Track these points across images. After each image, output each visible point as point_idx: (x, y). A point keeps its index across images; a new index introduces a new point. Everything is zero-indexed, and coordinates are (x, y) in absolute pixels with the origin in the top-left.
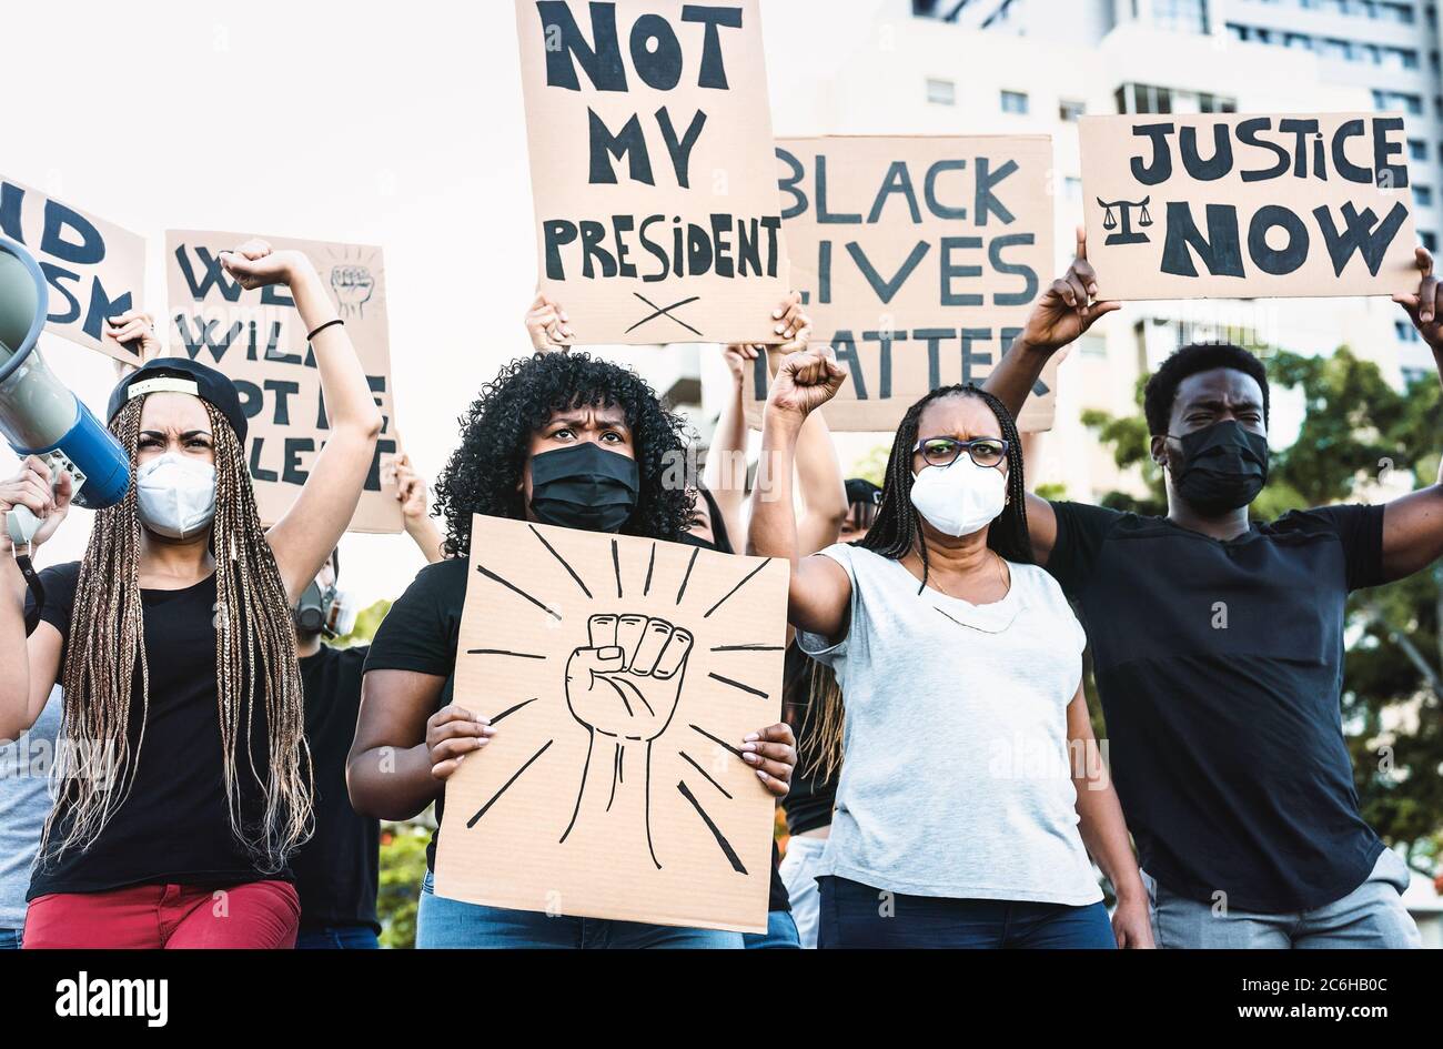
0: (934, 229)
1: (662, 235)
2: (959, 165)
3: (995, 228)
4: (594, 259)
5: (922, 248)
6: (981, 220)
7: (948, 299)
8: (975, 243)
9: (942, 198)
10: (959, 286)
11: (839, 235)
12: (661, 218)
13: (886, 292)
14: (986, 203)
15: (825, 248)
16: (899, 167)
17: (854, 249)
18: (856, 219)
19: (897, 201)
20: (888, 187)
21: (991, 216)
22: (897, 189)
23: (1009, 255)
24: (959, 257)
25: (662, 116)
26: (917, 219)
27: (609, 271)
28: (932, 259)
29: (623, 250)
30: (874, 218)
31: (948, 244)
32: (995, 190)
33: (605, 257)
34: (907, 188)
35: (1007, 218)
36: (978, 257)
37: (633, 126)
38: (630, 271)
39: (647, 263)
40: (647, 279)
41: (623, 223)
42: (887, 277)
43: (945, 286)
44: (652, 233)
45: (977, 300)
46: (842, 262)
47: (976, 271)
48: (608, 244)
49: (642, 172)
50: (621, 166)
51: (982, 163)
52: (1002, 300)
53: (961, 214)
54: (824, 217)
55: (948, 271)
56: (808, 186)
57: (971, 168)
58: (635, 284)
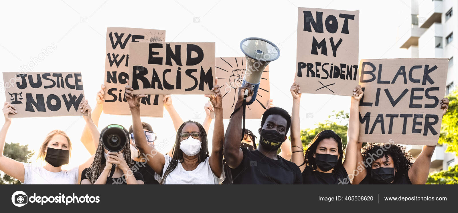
0: (410, 85)
1: (328, 68)
2: (420, 67)
3: (428, 85)
4: (310, 72)
5: (406, 91)
6: (424, 83)
7: (411, 106)
8: (422, 89)
9: (414, 77)
10: (415, 102)
11: (383, 87)
12: (328, 64)
13: (394, 103)
14: (426, 78)
15: (379, 90)
16: (403, 68)
17: (387, 91)
18: (388, 82)
19: (401, 77)
20: (399, 73)
21: (427, 82)
22: (401, 74)
23: (431, 93)
24: (416, 94)
25: (331, 39)
26: (406, 82)
27: (313, 76)
28: (409, 94)
29: (317, 71)
30: (393, 82)
31: (414, 90)
32: (430, 75)
33: (313, 72)
34: (404, 74)
35: (432, 82)
36: (422, 94)
37: (324, 41)
38: (318, 76)
39: (323, 74)
40: (323, 78)
41: (318, 64)
42: (395, 99)
43: (411, 102)
44: (325, 67)
45: (420, 106)
46: (383, 94)
47: (421, 98)
48: (314, 69)
49: (324, 52)
50: (319, 51)
51: (427, 66)
52: (427, 106)
53: (418, 81)
54: (379, 82)
55: (413, 97)
56: (376, 73)
57: (423, 68)
58: (320, 79)
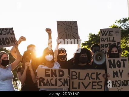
0: (91, 81)
2: (95, 73)
3: (98, 80)
5: (90, 83)
6: (97, 80)
7: (92, 88)
8: (96, 82)
9: (92, 77)
10: (94, 87)
11: (81, 81)
13: (86, 88)
14: (97, 78)
15: (79, 83)
16: (88, 73)
17: (82, 83)
18: (83, 79)
19: (87, 77)
20: (86, 76)
21: (98, 79)
22: (87, 76)
23: (99, 84)
24: (94, 84)
26: (90, 79)
28: (91, 84)
30: (85, 79)
31: (93, 82)
32: (99, 76)
34: (89, 76)
35: (99, 79)
36: (96, 84)
42: (86, 86)
43: (92, 87)
45: (96, 89)
46: (81, 84)
47: (96, 85)
51: (97, 73)
52: (98, 89)
53: (94, 79)
54: (79, 79)
55: (93, 85)
56: (77, 76)
57: (96, 74)
